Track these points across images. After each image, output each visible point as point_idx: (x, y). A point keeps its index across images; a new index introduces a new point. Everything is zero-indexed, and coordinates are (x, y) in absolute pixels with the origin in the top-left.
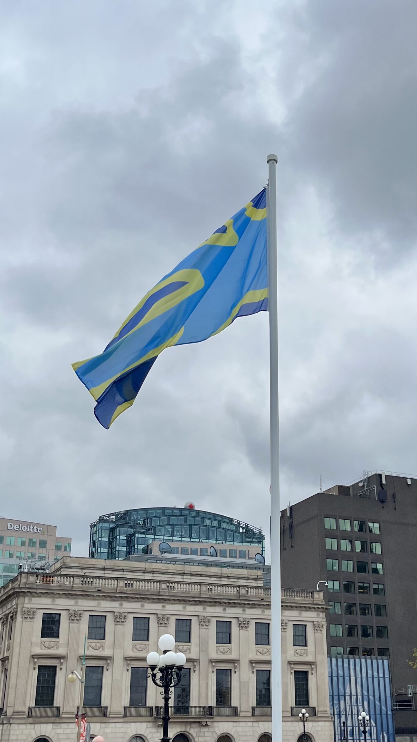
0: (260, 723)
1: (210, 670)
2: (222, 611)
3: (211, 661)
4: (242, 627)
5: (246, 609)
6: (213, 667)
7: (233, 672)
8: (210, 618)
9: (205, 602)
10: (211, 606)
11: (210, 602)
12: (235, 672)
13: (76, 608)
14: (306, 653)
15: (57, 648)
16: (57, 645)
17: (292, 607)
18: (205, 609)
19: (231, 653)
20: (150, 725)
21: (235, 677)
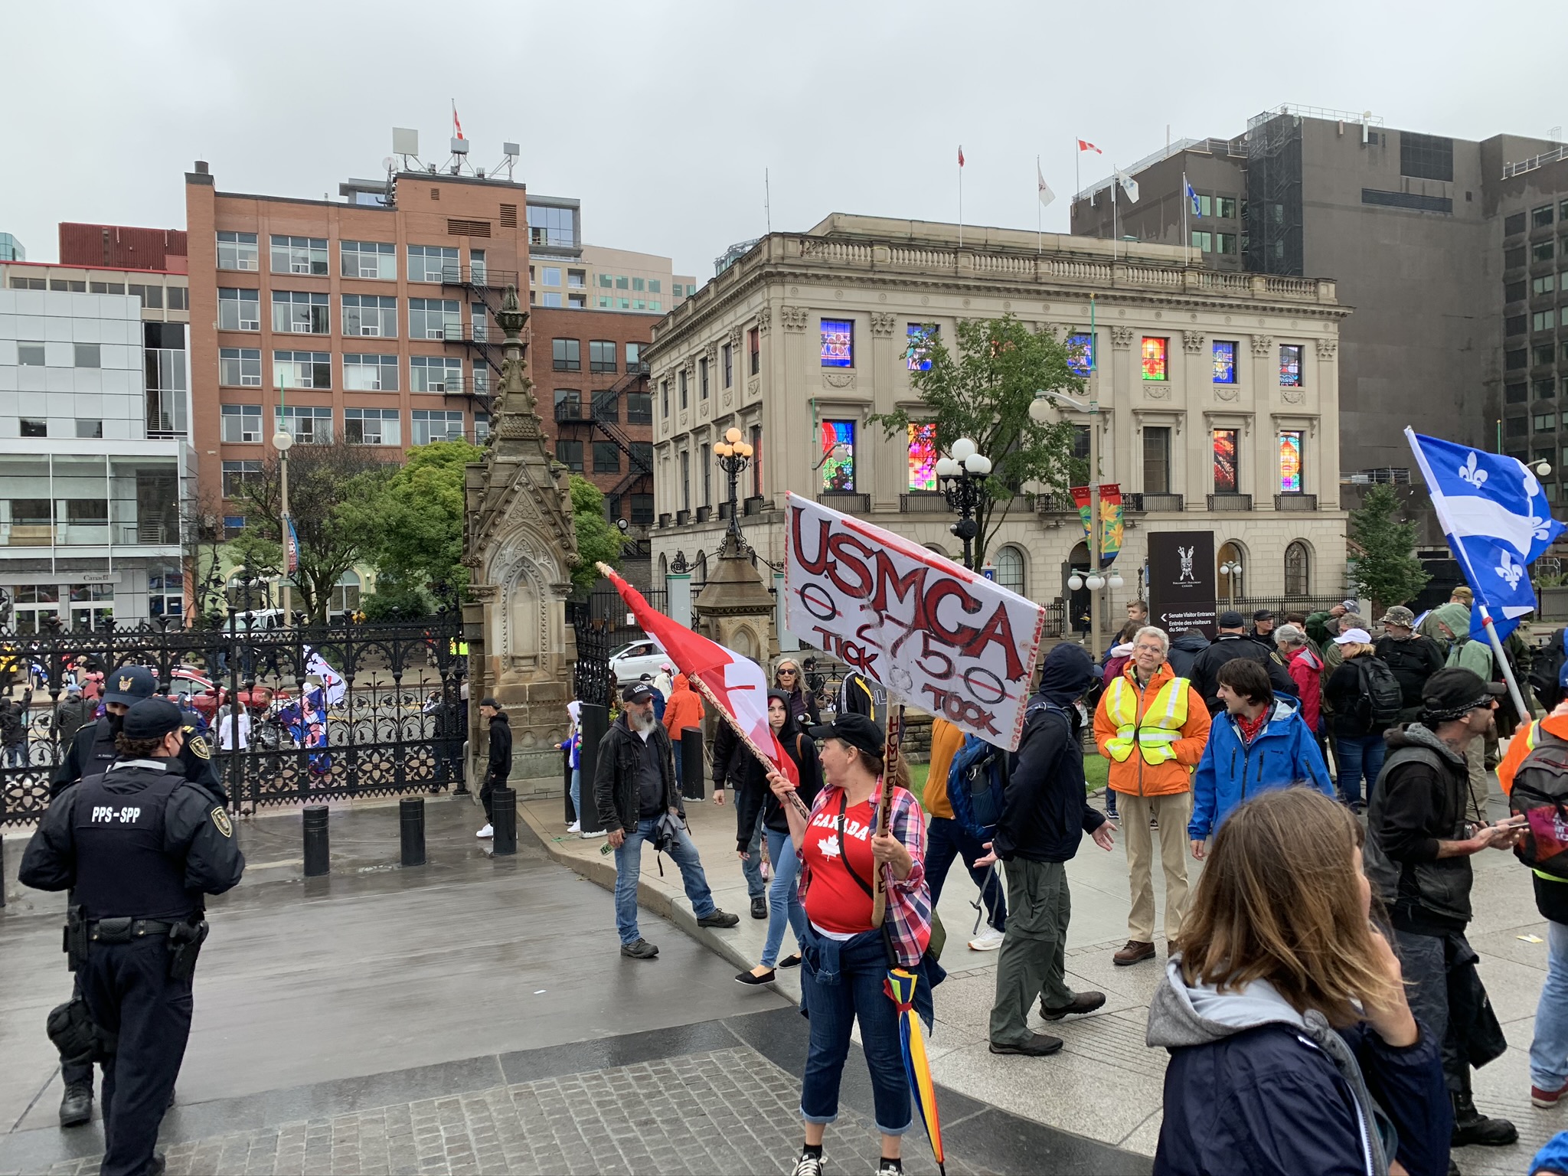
0: (1223, 523)
1: (1134, 429)
2: (1152, 317)
3: (1135, 412)
4: (1190, 348)
5: (1198, 315)
6: (1139, 422)
7: (1173, 431)
8: (1132, 330)
9: (1124, 298)
10: (1134, 307)
11: (1133, 299)
12: (1178, 432)
13: (884, 309)
14: (1302, 398)
15: (854, 387)
16: (853, 383)
17: (1281, 310)
18: (1122, 313)
19: (1169, 397)
20: (1032, 526)
21: (1176, 442)
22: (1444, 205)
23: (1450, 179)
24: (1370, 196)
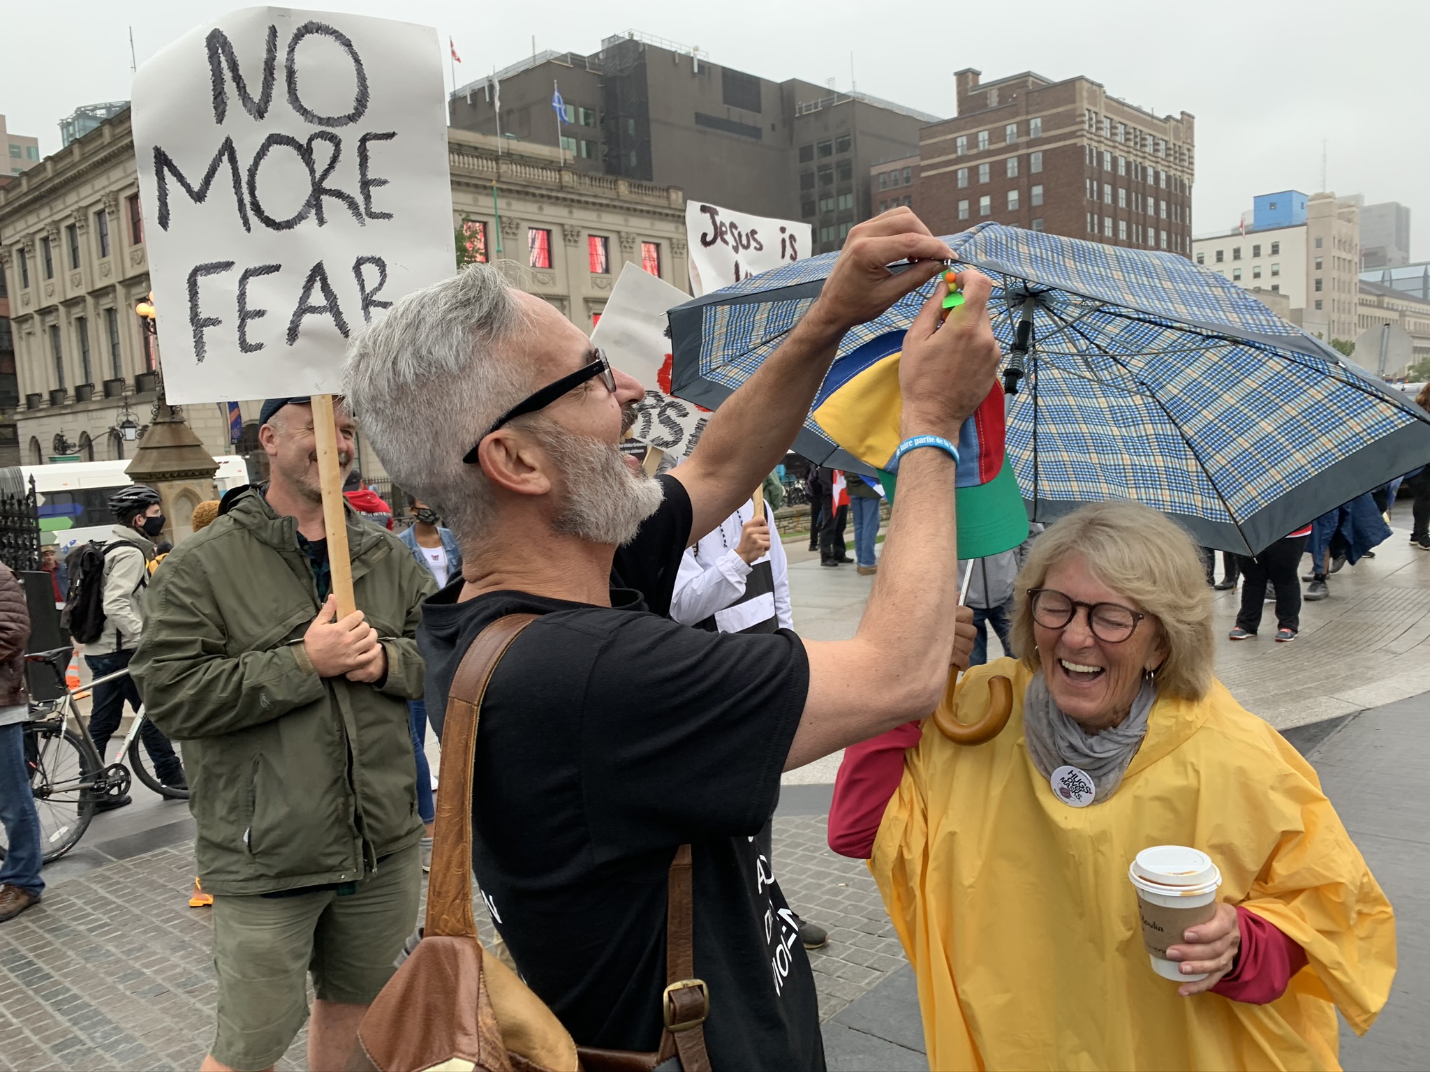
2: (536, 210)
4: (570, 240)
5: (575, 211)
8: (519, 221)
9: (510, 191)
10: (519, 199)
11: (518, 192)
17: (642, 211)
18: (509, 204)
19: (554, 283)
22: (756, 132)
23: (759, 111)
24: (701, 119)
